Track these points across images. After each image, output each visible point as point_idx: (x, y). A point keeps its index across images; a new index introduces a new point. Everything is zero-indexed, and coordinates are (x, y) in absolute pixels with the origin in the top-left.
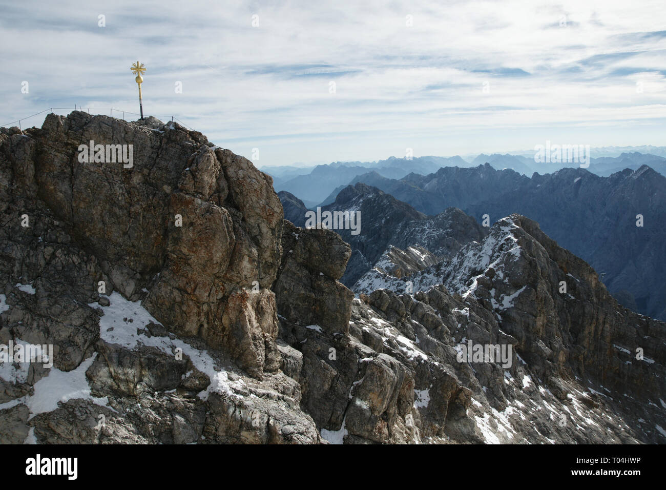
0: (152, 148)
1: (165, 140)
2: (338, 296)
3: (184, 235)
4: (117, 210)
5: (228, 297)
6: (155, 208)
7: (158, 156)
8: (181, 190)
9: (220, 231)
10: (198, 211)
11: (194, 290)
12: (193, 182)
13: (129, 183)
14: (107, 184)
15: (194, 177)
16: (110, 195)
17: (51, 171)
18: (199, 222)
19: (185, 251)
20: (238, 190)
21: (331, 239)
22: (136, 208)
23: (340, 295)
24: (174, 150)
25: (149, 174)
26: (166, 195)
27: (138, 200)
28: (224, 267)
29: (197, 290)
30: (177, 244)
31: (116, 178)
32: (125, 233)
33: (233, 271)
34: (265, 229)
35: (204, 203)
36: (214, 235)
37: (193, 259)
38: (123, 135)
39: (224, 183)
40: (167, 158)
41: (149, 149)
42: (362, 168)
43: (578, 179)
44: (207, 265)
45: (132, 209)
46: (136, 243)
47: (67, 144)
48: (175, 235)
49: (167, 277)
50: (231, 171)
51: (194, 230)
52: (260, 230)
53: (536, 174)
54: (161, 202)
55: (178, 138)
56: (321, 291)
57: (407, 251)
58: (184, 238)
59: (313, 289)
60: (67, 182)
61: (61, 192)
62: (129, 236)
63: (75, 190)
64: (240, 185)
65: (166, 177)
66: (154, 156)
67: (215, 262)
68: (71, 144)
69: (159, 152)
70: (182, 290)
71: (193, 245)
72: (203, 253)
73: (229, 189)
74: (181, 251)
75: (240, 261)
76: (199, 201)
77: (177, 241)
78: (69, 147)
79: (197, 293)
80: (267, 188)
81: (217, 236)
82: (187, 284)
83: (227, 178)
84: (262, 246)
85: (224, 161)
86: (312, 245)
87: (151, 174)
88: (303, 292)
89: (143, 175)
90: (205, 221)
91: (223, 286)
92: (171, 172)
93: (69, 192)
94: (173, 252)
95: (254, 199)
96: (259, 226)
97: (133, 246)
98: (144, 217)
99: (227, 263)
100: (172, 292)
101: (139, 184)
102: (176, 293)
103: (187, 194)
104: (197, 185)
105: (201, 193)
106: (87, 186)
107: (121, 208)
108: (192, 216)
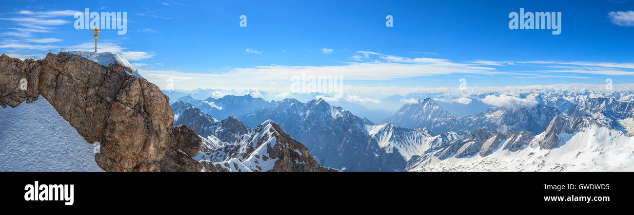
0: (101, 75)
1: (109, 71)
2: (194, 167)
3: (117, 128)
4: (78, 108)
5: (140, 166)
6: (100, 110)
7: (105, 79)
8: (119, 101)
9: (140, 128)
10: (128, 114)
11: (120, 161)
12: (126, 97)
13: (87, 94)
14: (74, 93)
15: (127, 94)
16: (76, 100)
17: (46, 84)
18: (127, 121)
19: (117, 137)
20: (149, 103)
21: (191, 134)
22: (90, 109)
23: (195, 166)
24: (114, 77)
25: (99, 90)
26: (108, 103)
27: (91, 104)
28: (140, 149)
29: (122, 161)
30: (112, 133)
31: (80, 90)
32: (82, 123)
33: (144, 151)
34: (162, 128)
35: (131, 110)
36: (137, 129)
37: (121, 142)
38: (86, 66)
39: (142, 99)
40: (110, 81)
41: (99, 75)
42: (183, 93)
43: (293, 104)
44: (129, 147)
45: (87, 109)
46: (87, 129)
47: (56, 70)
48: (112, 127)
49: (104, 151)
50: (146, 92)
51: (124, 125)
52: (160, 128)
53: (273, 101)
54: (105, 107)
55: (117, 70)
56: (184, 164)
57: (207, 138)
58: (117, 129)
59: (179, 162)
60: (53, 90)
61: (50, 95)
62: (84, 125)
63: (57, 95)
64: (151, 100)
65: (108, 93)
66: (102, 80)
67: (135, 146)
68: (58, 70)
69: (106, 78)
70: (113, 160)
71: (122, 134)
72: (128, 139)
73: (144, 103)
74: (114, 137)
75: (149, 146)
76: (129, 109)
77: (112, 131)
78: (57, 71)
79: (122, 162)
80: (166, 104)
81: (138, 130)
82: (116, 156)
83: (144, 96)
84: (160, 137)
85: (142, 86)
86: (179, 137)
87: (100, 90)
88: (173, 163)
89: (96, 91)
90: (131, 120)
91: (137, 160)
92: (112, 89)
93: (54, 96)
94: (109, 137)
95: (159, 109)
96: (159, 125)
97: (86, 131)
98: (93, 114)
99: (142, 147)
100: (106, 160)
101: (92, 95)
102: (109, 161)
103: (122, 104)
104: (128, 99)
105: (131, 104)
106: (64, 93)
107: (81, 108)
108: (124, 117)
